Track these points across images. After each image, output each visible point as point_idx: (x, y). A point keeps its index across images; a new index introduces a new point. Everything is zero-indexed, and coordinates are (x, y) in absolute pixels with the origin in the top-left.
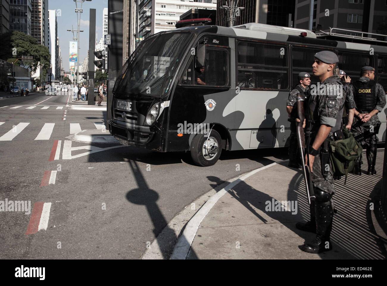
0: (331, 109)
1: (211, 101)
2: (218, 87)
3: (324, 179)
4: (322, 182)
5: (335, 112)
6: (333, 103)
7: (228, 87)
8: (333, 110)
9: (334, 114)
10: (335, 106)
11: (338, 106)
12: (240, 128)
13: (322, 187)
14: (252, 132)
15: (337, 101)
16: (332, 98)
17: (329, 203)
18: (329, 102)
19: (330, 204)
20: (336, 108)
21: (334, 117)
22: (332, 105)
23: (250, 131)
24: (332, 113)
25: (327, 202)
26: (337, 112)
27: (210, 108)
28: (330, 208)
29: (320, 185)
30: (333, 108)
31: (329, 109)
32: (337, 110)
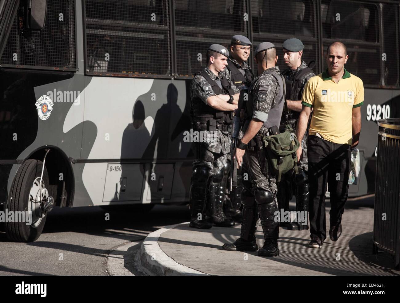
0: (262, 103)
1: (46, 99)
2: (58, 69)
3: (266, 178)
4: (264, 181)
5: (265, 106)
6: (264, 97)
7: (73, 70)
8: (263, 104)
9: (265, 108)
10: (266, 100)
11: (268, 100)
12: (89, 158)
13: (265, 187)
14: (108, 166)
15: (267, 96)
16: (263, 92)
17: (274, 202)
18: (260, 96)
19: (275, 204)
20: (266, 102)
21: (265, 111)
22: (262, 99)
23: (106, 164)
24: (262, 107)
25: (272, 202)
26: (267, 106)
27: (45, 113)
28: (275, 208)
29: (263, 185)
30: (264, 102)
31: (260, 103)
32: (268, 104)
